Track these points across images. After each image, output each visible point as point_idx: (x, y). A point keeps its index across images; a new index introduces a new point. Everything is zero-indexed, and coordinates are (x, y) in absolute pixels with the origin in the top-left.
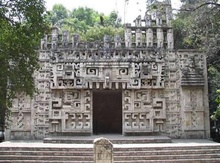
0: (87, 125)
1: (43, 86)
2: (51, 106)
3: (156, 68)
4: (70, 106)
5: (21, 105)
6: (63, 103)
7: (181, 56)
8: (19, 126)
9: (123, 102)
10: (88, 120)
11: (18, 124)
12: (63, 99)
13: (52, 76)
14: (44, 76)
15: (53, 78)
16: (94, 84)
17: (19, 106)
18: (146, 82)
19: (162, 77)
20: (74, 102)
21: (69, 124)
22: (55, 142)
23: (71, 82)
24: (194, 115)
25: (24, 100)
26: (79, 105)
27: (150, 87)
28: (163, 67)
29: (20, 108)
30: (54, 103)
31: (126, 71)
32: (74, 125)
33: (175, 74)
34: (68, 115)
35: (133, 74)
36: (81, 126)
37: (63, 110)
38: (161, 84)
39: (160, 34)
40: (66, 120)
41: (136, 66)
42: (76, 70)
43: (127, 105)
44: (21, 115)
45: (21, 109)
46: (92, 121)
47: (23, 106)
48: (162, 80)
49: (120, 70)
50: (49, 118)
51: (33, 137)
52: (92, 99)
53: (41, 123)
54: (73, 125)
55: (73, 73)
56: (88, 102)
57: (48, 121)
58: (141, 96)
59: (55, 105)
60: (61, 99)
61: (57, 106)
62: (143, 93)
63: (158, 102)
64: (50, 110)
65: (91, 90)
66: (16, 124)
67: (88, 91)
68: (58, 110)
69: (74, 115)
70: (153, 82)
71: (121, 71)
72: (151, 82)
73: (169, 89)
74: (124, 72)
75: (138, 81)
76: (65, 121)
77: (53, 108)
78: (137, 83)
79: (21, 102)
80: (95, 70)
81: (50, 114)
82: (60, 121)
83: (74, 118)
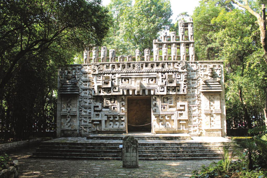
0: (122, 125)
1: (86, 93)
2: (93, 109)
3: (179, 77)
4: (108, 110)
5: (69, 109)
6: (103, 107)
7: (201, 66)
8: (68, 126)
9: (152, 106)
10: (123, 121)
11: (67, 125)
12: (103, 104)
13: (93, 85)
14: (86, 85)
15: (94, 86)
16: (128, 91)
17: (67, 110)
18: (171, 89)
19: (184, 84)
20: (111, 106)
21: (108, 124)
22: (96, 138)
23: (109, 90)
24: (212, 116)
25: (71, 105)
26: (115, 108)
27: (174, 93)
28: (185, 76)
29: (68, 111)
30: (95, 107)
31: (154, 80)
32: (112, 125)
33: (196, 81)
34: (106, 117)
35: (159, 82)
36: (118, 126)
37: (102, 113)
38: (184, 90)
40: (106, 121)
41: (162, 76)
42: (113, 79)
43: (155, 108)
44: (69, 117)
45: (69, 112)
46: (126, 121)
47: (71, 110)
48: (185, 87)
49: (149, 79)
50: (92, 119)
51: (79, 135)
52: (126, 103)
53: (85, 124)
54: (110, 125)
55: (110, 82)
56: (123, 106)
57: (91, 121)
58: (167, 100)
59: (96, 109)
60: (101, 104)
61: (98, 109)
62: (168, 98)
63: (181, 106)
64: (92, 112)
65: (125, 96)
66: (66, 125)
67: (123, 97)
68: (98, 113)
69: (112, 117)
70: (177, 88)
71: (150, 80)
72: (175, 89)
73: (191, 95)
74: (152, 80)
75: (164, 88)
76: (104, 121)
77: (95, 111)
78: (163, 90)
79: (69, 107)
80: (128, 80)
81: (92, 116)
82: (100, 121)
83: (111, 119)
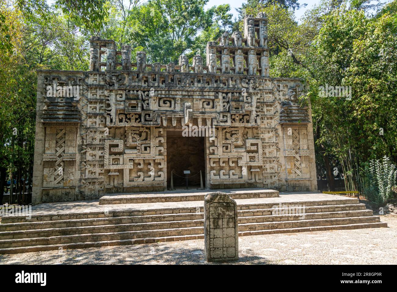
0: (160, 176)
1: (96, 123)
2: (107, 150)
3: (249, 100)
4: (135, 151)
5: (60, 151)
6: (126, 147)
7: (279, 86)
8: (56, 182)
9: (208, 145)
10: (161, 170)
11: (55, 179)
12: (125, 141)
13: (109, 109)
14: (96, 108)
15: (110, 111)
16: (170, 120)
17: (57, 151)
18: (237, 118)
19: (257, 112)
20: (141, 145)
21: (134, 175)
23: (137, 117)
24: (297, 160)
25: (64, 142)
26: (148, 148)
27: (242, 125)
28: (257, 99)
29: (58, 154)
30: (111, 146)
31: (211, 104)
32: (142, 177)
33: (272, 108)
34: (132, 163)
35: (220, 107)
36: (152, 178)
37: (125, 156)
38: (256, 121)
39: (252, 58)
40: (130, 170)
41: (224, 98)
42: (144, 101)
43: (213, 148)
44: (59, 165)
45: (60, 156)
46: (165, 170)
47: (64, 152)
48: (258, 116)
49: (204, 102)
50: (105, 168)
51: (79, 197)
52: (166, 141)
53: (93, 176)
54: (139, 177)
55: (140, 105)
56: (161, 144)
57: (103, 172)
58: (231, 136)
59: (113, 150)
60: (122, 141)
61: (117, 151)
62: (233, 132)
63: (252, 145)
64: (107, 156)
65: (164, 128)
66: (52, 179)
67: (161, 130)
68: (117, 157)
69: (142, 162)
70: (245, 117)
71: (205, 104)
72: (243, 118)
73: (265, 128)
74: (208, 104)
75: (227, 116)
76: (128, 171)
77: (111, 154)
78: (225, 119)
79: (61, 147)
80: (170, 102)
81: (106, 162)
82: (121, 171)
83: (142, 166)
